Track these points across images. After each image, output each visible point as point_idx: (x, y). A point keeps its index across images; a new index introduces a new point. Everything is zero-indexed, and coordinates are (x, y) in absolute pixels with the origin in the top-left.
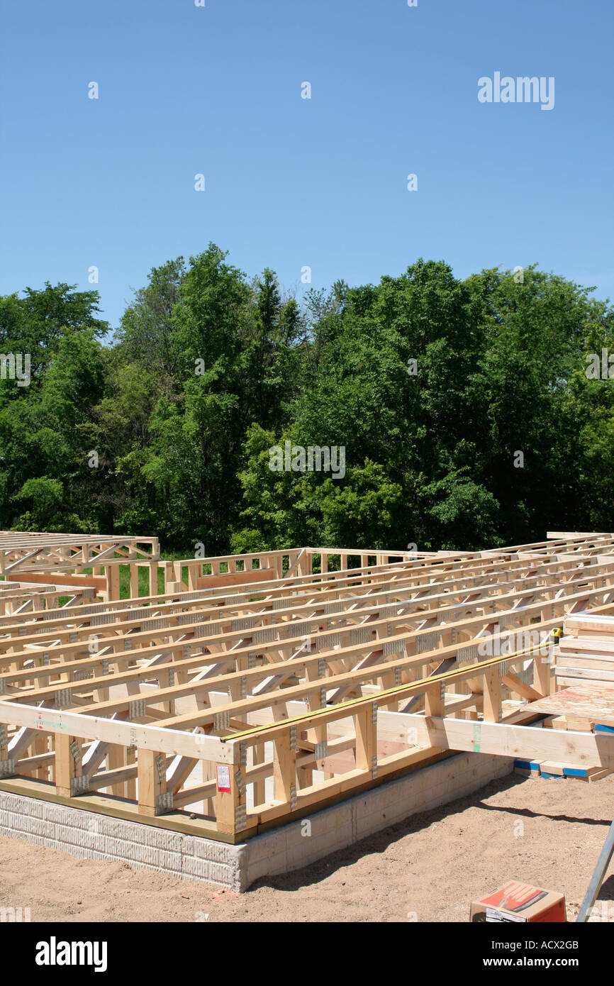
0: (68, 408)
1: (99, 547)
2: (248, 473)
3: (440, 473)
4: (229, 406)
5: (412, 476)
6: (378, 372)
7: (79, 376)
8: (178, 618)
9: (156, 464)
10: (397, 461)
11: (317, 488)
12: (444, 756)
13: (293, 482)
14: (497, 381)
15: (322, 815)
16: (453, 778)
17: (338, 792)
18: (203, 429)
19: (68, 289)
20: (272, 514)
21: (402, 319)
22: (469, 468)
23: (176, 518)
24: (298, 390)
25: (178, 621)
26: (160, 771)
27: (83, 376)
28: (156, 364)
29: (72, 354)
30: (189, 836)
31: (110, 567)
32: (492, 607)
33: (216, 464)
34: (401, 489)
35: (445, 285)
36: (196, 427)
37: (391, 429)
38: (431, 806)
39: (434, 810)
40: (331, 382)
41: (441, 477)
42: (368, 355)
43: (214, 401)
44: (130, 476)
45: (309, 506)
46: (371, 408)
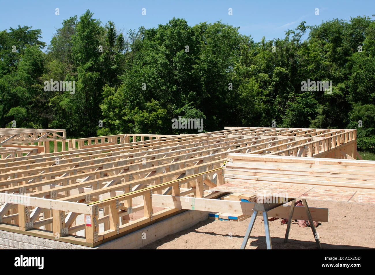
0: (29, 78)
1: (41, 134)
2: (104, 105)
3: (182, 105)
4: (96, 77)
5: (171, 106)
6: (157, 64)
7: (33, 65)
8: (72, 160)
9: (66, 101)
10: (165, 100)
11: (132, 111)
12: (180, 212)
13: (123, 108)
14: (204, 68)
15: (130, 235)
16: (184, 220)
17: (136, 226)
18: (85, 87)
19: (28, 28)
20: (114, 122)
21: (167, 42)
22: (193, 102)
23: (74, 124)
24: (124, 71)
25: (72, 161)
26: (62, 219)
27: (35, 64)
28: (65, 60)
29: (30, 56)
30: (74, 245)
31: (45, 142)
32: (201, 154)
33: (91, 101)
34: (166, 111)
35: (184, 28)
36: (83, 86)
37: (162, 87)
38: (175, 232)
39: (176, 233)
40: (138, 68)
41: (182, 106)
42: (153, 57)
43: (90, 75)
44: (55, 106)
45: (129, 118)
46: (154, 78)
